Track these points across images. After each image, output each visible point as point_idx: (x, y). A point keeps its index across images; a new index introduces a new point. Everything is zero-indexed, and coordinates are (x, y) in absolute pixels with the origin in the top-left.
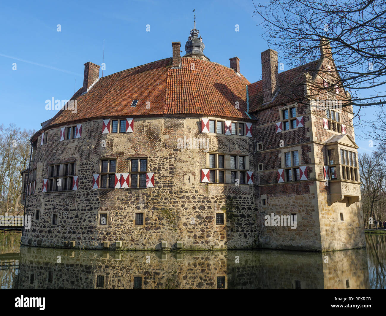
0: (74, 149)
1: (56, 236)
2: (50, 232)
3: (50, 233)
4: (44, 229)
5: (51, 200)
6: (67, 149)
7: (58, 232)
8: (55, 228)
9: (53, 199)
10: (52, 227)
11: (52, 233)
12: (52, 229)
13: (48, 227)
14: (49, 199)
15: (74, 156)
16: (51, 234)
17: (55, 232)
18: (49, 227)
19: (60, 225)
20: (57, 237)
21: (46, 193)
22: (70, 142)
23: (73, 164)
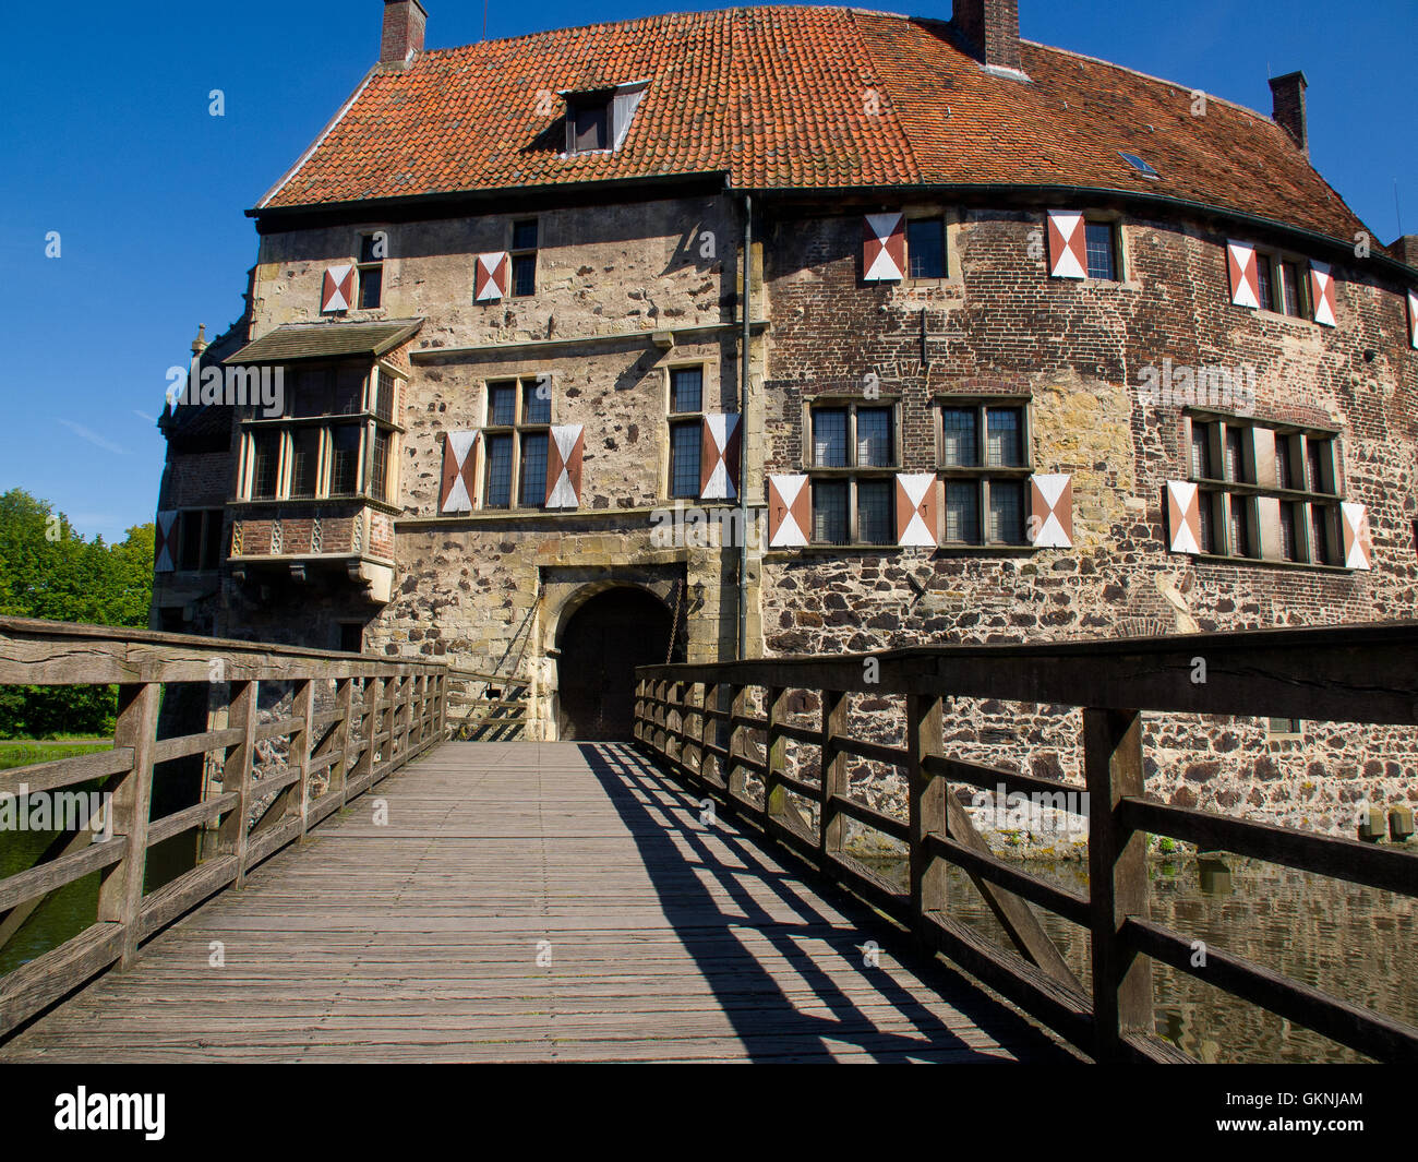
0: (1314, 370)
1: (1308, 791)
2: (1265, 770)
3: (1271, 777)
4: (1229, 756)
5: (1239, 602)
6: (1281, 360)
7: (1316, 769)
8: (1294, 752)
9: (1250, 600)
10: (1275, 747)
11: (1279, 776)
12: (1274, 756)
13: (1249, 748)
14: (1226, 597)
15: (1320, 403)
16: (1275, 784)
17: (1295, 770)
18: (1255, 743)
19: (1321, 737)
20: (1317, 795)
21: (1194, 559)
22: (1286, 330)
23: (1321, 442)
